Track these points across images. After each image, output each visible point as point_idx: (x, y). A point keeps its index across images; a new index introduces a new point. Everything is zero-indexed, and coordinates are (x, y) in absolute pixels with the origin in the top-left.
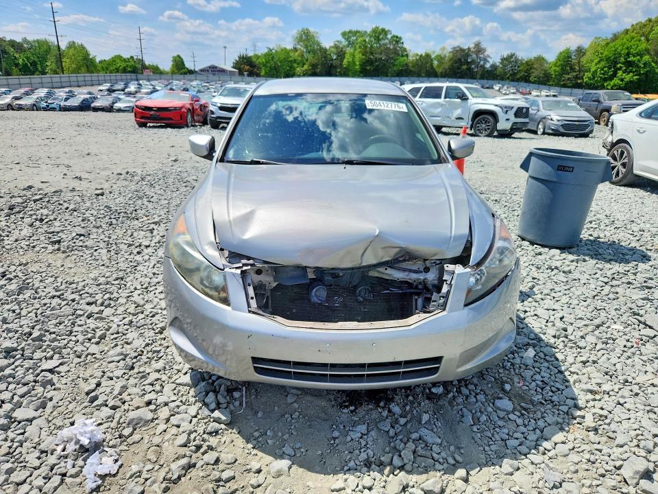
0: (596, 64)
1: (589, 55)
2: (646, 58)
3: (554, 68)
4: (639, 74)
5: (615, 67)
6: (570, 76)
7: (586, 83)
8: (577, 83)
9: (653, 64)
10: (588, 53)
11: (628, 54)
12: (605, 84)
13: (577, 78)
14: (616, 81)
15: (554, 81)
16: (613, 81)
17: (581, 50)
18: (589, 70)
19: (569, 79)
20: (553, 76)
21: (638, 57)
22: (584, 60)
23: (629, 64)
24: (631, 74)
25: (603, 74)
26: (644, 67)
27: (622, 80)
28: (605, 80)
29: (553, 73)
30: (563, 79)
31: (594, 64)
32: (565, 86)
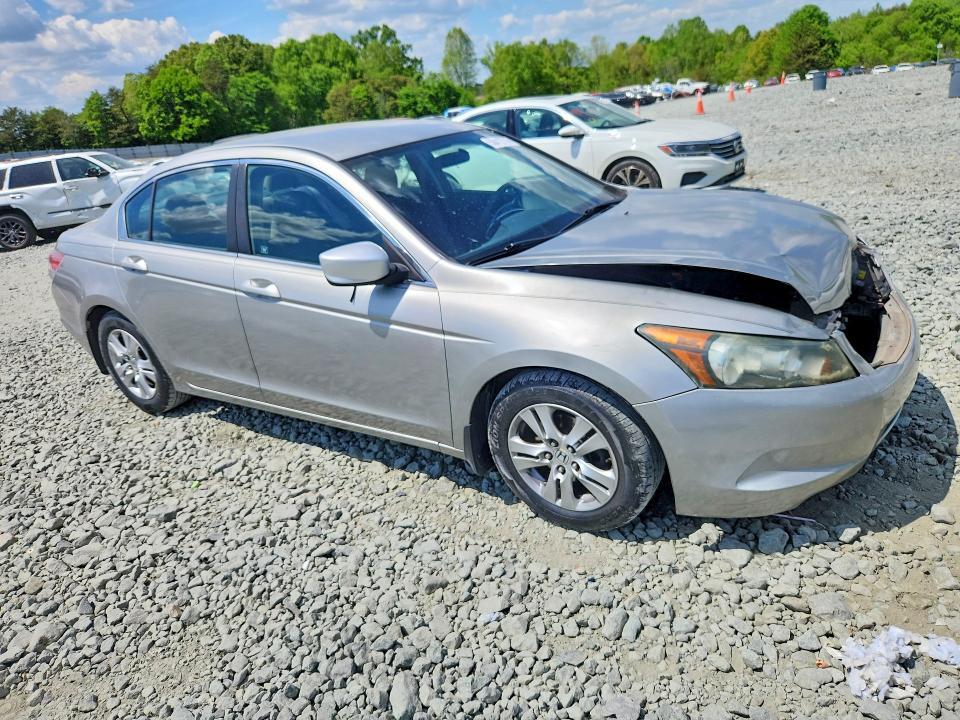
0: (147, 110)
1: (131, 99)
2: (205, 95)
3: (89, 123)
4: (207, 117)
5: (173, 111)
6: (119, 131)
7: (146, 136)
8: (134, 139)
9: (216, 102)
10: (128, 96)
11: (181, 93)
12: (173, 135)
13: (129, 131)
14: (182, 130)
15: (99, 141)
16: (181, 130)
17: (116, 94)
18: (142, 120)
19: (119, 135)
20: (96, 134)
21: (196, 95)
22: (127, 106)
23: (189, 105)
24: (198, 118)
25: (162, 122)
26: (209, 108)
27: (190, 126)
28: (169, 129)
29: (92, 129)
30: (112, 136)
31: (144, 110)
32: (118, 145)
